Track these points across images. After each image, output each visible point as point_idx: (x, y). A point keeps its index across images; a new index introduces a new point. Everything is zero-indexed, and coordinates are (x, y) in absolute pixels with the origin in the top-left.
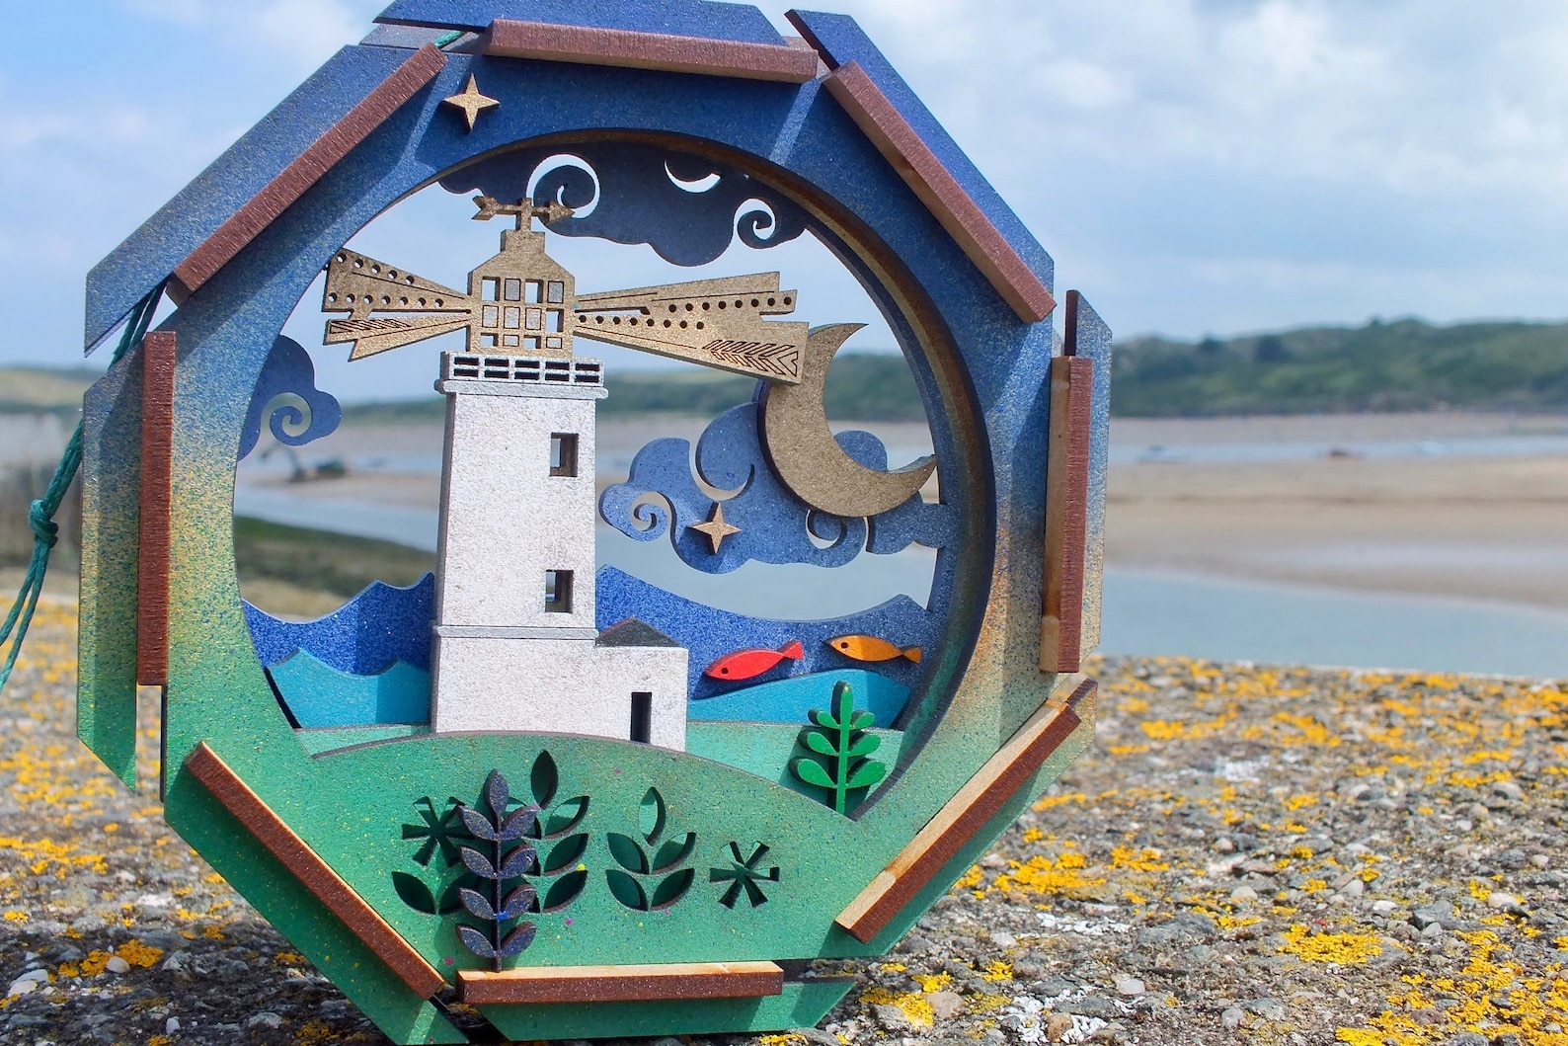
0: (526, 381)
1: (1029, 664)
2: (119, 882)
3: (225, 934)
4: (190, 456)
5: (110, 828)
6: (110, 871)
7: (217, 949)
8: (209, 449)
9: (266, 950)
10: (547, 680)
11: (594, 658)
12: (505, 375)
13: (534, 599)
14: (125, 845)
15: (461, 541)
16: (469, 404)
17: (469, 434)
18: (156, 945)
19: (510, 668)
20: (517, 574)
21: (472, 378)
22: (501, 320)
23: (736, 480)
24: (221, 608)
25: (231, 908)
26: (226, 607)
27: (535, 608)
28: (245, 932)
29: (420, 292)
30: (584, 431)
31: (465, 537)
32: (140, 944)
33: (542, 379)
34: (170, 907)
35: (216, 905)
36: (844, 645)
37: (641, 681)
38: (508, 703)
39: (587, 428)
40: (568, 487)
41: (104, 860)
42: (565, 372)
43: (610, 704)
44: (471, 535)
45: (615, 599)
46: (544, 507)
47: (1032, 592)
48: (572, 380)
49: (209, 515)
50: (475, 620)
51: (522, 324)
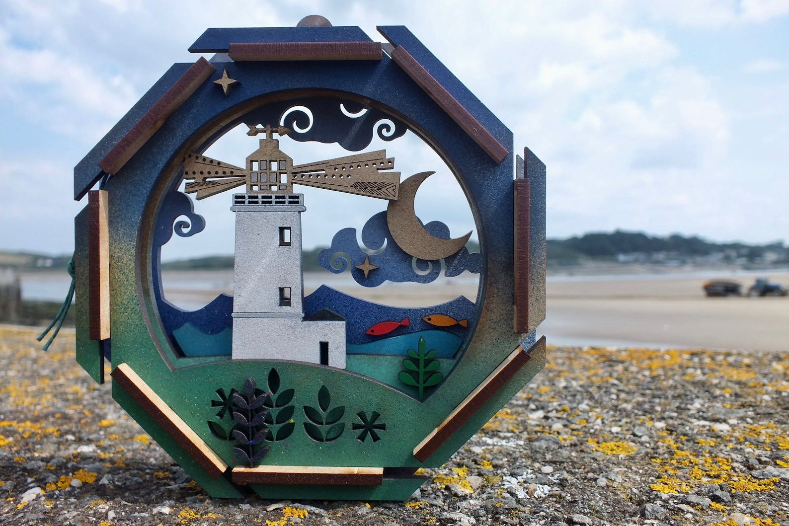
0: (266, 205)
1: (508, 329)
2: (67, 440)
3: (126, 464)
4: (117, 243)
5: (58, 415)
6: (61, 436)
7: (124, 472)
8: (124, 239)
9: (148, 471)
10: (281, 336)
11: (302, 326)
12: (257, 202)
13: (273, 301)
14: (66, 423)
15: (240, 276)
16: (242, 216)
17: (242, 229)
18: (93, 472)
19: (264, 331)
20: (265, 290)
21: (242, 205)
22: (259, 178)
23: (378, 245)
24: (131, 307)
25: (126, 451)
26: (133, 306)
27: (274, 305)
28: (136, 462)
29: (223, 168)
30: (293, 226)
31: (242, 274)
32: (85, 471)
33: (274, 203)
34: (94, 451)
35: (117, 450)
36: (429, 319)
37: (323, 337)
38: (264, 347)
39: (294, 224)
40: (287, 250)
41: (58, 431)
42: (284, 200)
43: (310, 347)
44: (245, 273)
45: (325, 299)
46: (277, 260)
47: (508, 294)
48: (287, 203)
49: (126, 267)
50: (247, 310)
51: (268, 180)
